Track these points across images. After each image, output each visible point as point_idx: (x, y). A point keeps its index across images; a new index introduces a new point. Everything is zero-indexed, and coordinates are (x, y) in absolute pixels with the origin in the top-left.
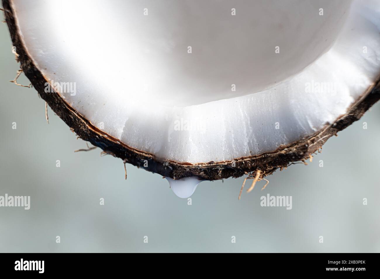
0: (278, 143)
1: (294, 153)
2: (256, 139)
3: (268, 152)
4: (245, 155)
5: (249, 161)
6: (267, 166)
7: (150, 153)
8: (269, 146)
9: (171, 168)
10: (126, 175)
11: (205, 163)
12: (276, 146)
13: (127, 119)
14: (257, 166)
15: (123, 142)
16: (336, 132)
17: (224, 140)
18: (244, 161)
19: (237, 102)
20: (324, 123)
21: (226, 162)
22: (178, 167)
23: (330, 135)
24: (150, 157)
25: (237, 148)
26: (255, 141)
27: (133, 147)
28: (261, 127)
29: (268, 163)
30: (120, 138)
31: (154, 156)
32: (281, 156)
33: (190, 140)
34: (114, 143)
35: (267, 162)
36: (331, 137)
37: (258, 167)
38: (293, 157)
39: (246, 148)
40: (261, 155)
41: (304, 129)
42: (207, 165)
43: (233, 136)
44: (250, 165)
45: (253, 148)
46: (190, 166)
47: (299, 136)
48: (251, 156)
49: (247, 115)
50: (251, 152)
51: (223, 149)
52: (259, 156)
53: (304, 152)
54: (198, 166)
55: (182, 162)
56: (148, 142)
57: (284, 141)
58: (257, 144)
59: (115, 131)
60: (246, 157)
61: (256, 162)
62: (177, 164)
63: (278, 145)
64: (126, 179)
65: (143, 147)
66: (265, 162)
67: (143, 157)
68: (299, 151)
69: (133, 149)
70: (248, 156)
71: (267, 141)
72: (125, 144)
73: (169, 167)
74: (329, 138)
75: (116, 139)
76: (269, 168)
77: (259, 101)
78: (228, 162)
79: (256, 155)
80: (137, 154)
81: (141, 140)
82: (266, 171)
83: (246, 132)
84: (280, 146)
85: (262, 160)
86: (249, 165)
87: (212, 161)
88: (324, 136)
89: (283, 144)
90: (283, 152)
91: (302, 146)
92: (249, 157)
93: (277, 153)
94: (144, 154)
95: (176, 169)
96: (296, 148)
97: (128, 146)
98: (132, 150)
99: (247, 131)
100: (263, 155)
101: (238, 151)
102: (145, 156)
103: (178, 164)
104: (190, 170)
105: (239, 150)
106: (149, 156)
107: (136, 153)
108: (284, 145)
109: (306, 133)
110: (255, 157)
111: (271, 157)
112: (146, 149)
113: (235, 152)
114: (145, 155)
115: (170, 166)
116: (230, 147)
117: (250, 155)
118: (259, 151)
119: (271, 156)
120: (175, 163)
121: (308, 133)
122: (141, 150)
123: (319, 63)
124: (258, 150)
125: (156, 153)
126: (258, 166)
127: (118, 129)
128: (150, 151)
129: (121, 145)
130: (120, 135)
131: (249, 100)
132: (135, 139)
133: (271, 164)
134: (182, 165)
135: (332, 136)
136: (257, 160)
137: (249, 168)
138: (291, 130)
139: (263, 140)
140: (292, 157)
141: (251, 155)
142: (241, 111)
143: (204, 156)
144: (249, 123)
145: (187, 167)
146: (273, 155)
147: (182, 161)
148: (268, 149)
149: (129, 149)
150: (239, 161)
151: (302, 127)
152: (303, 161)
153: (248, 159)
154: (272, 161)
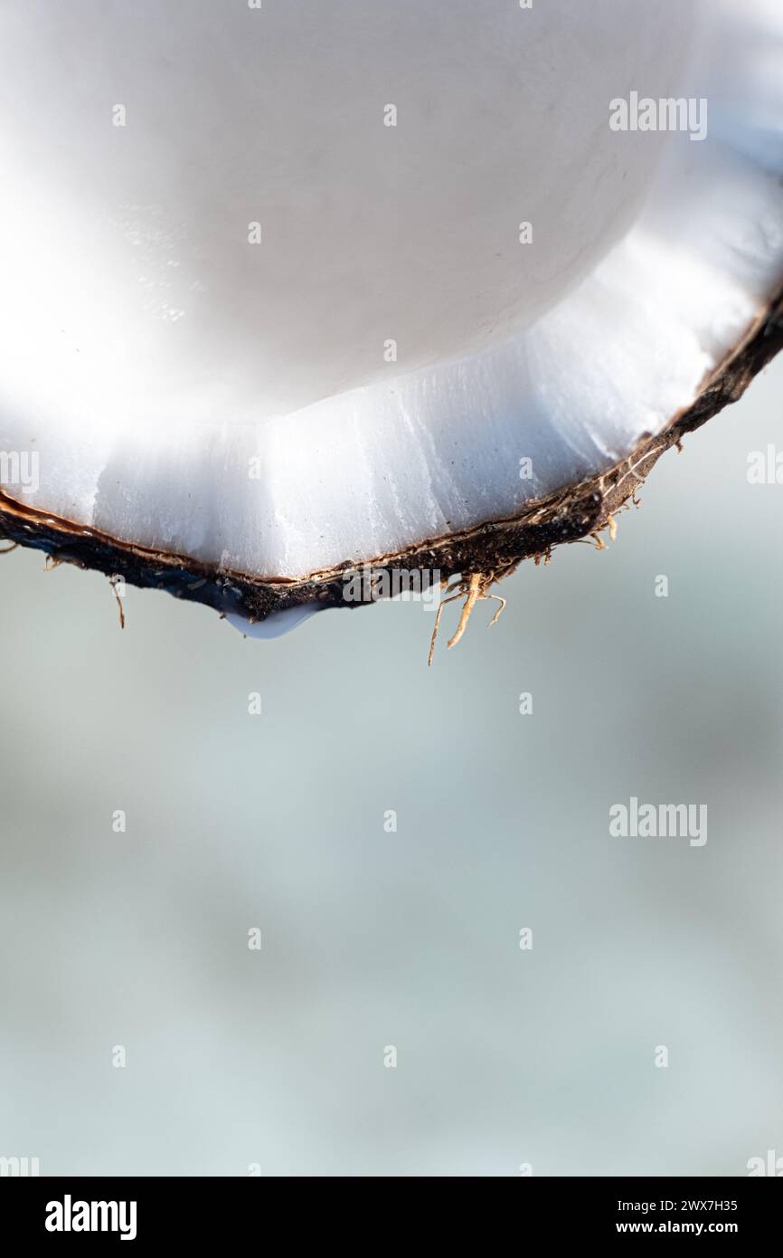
0: (519, 496)
1: (565, 521)
2: (458, 486)
3: (494, 520)
4: (434, 532)
5: (447, 546)
6: (497, 556)
7: (177, 553)
8: (496, 504)
9: (238, 591)
10: (122, 617)
11: (329, 569)
12: (515, 503)
13: (102, 468)
14: (469, 560)
15: (99, 531)
16: (677, 436)
17: (370, 503)
18: (434, 550)
19: (392, 392)
20: (635, 438)
21: (384, 557)
22: (256, 589)
23: (661, 447)
24: (179, 565)
25: (411, 518)
26: (457, 494)
27: (128, 542)
28: (467, 457)
29: (498, 550)
30: (89, 523)
31: (189, 559)
32: (531, 530)
33: (279, 517)
34: (74, 535)
35: (497, 548)
36: (666, 452)
37: (473, 562)
38: (565, 532)
39: (434, 513)
40: (478, 528)
41: (584, 456)
42: (333, 573)
43: (394, 488)
44: (450, 557)
45: (455, 512)
46: (289, 585)
47: (573, 471)
48: (452, 533)
49: (424, 428)
50: (449, 523)
51: (373, 526)
52: (474, 530)
53: (593, 517)
54: (311, 582)
55: (264, 577)
56: (167, 525)
57: (534, 491)
58: (464, 500)
59: (74, 505)
60: (436, 537)
61: (467, 548)
62: (252, 581)
63: (518, 502)
64: (123, 626)
65: (154, 538)
66: (490, 546)
67: (159, 566)
68: (577, 516)
69: (131, 546)
70: (444, 534)
71: (487, 490)
72: (105, 534)
73: (234, 589)
74: (659, 456)
75: (80, 524)
76: (502, 561)
77: (451, 388)
78: (391, 556)
79: (465, 530)
80: (143, 559)
81: (147, 521)
82: (495, 570)
83: (428, 473)
84: (525, 505)
85: (481, 541)
86: (447, 558)
87: (348, 559)
88: (646, 453)
89: (533, 498)
90: (535, 520)
91: (584, 501)
92: (447, 537)
93: (520, 523)
94: (160, 558)
95: (253, 594)
96: (569, 505)
97: (115, 538)
98: (128, 549)
99: (431, 471)
100: (482, 527)
101: (414, 525)
102: (164, 564)
103: (256, 581)
104: (290, 593)
105: (417, 522)
106: (176, 563)
107: (141, 557)
108: (536, 500)
109: (591, 466)
110: (463, 534)
111: (505, 532)
112: (164, 542)
113: (406, 528)
114: (164, 560)
115: (235, 586)
116: (389, 516)
117: (448, 530)
118: (470, 518)
119: (504, 529)
120: (248, 578)
121: (595, 465)
122: (152, 548)
123: (605, 273)
124: (468, 515)
125: (193, 552)
126: (473, 559)
127: (82, 499)
128: (177, 549)
129: (96, 539)
130: (90, 515)
131: (424, 384)
132: (130, 520)
133: (509, 551)
134: (265, 585)
135: (667, 447)
136: (467, 541)
137: (450, 567)
138: (550, 459)
139: (478, 489)
140: (562, 531)
141: (451, 530)
142: (407, 418)
143: (324, 551)
144: (433, 447)
145: (280, 590)
146: (509, 526)
147: (265, 573)
148: (494, 509)
149: (120, 547)
150: (419, 550)
151: (578, 452)
152: (593, 535)
153: (444, 542)
154: (510, 544)
